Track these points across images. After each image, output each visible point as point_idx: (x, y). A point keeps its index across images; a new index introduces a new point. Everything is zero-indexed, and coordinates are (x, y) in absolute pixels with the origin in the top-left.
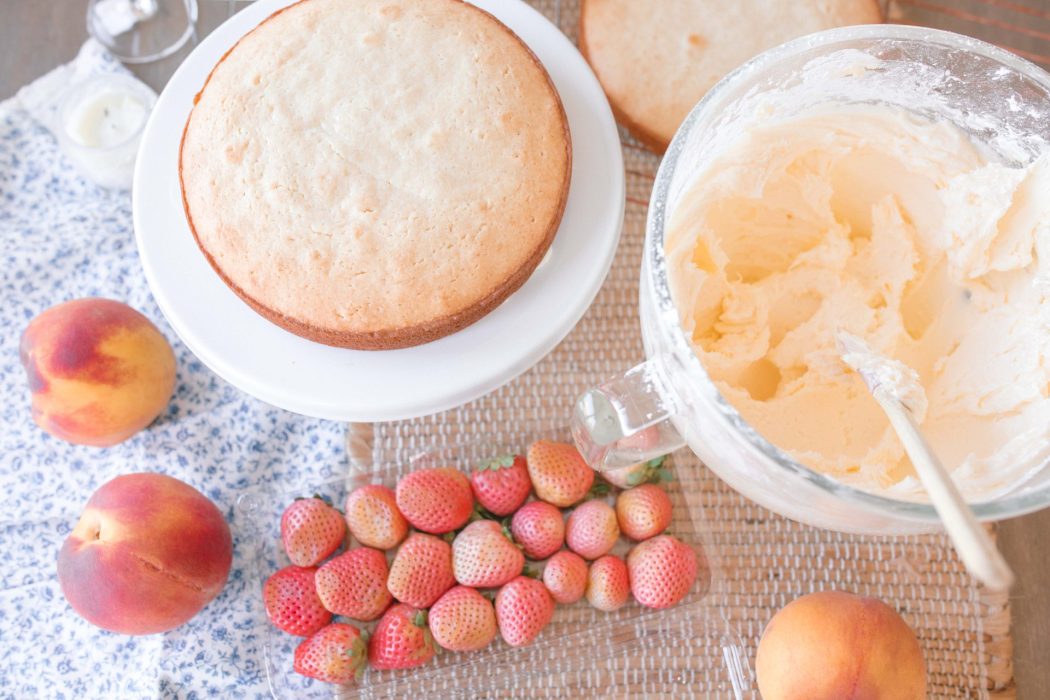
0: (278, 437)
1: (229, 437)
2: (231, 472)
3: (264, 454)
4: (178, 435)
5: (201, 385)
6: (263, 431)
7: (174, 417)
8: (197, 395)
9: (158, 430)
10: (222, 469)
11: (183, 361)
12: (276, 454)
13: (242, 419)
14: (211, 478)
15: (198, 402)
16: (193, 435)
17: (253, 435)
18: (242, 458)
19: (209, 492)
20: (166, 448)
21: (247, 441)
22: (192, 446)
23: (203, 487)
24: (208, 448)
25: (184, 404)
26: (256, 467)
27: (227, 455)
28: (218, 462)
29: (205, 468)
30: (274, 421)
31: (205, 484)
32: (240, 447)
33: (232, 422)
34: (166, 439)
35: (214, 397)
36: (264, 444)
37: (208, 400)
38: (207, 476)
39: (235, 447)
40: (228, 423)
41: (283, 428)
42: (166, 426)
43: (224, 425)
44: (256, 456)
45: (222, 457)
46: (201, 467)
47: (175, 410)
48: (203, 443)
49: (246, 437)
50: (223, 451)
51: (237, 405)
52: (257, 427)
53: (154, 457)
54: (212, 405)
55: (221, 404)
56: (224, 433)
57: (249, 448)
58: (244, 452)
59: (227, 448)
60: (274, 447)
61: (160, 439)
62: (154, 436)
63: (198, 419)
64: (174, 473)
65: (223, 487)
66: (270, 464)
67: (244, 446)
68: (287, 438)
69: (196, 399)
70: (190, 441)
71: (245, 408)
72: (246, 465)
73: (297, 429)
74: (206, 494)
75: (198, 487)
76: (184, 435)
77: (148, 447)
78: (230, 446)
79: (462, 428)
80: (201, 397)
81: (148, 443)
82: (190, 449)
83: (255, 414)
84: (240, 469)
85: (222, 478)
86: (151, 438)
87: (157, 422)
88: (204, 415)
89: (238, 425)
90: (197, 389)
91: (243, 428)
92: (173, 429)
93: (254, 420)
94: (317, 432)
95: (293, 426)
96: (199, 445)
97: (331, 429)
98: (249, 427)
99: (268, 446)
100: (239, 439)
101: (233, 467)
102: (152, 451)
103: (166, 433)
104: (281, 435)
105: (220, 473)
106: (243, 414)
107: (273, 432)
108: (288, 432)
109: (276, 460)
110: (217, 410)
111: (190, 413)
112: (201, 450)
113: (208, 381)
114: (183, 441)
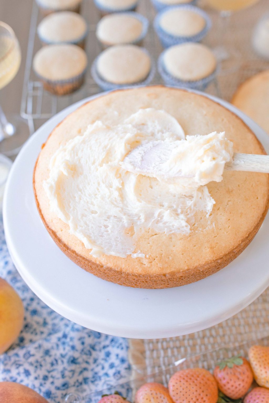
0: (86, 354)
1: (55, 355)
2: (58, 379)
3: (78, 366)
4: (24, 355)
5: (38, 323)
6: (77, 350)
7: (22, 344)
8: (35, 330)
9: (11, 353)
10: (52, 377)
11: (27, 309)
12: (84, 365)
13: (64, 343)
14: (45, 383)
15: (36, 334)
16: (33, 355)
17: (71, 353)
18: (65, 369)
19: (44, 393)
20: (17, 364)
21: (67, 357)
22: (33, 362)
23: (40, 390)
24: (43, 363)
25: (27, 336)
26: (73, 374)
27: (55, 367)
28: (49, 372)
29: (41, 377)
30: (83, 343)
31: (42, 388)
32: (62, 362)
33: (58, 345)
34: (17, 359)
35: (46, 330)
36: (78, 359)
37: (42, 333)
38: (43, 382)
39: (60, 362)
40: (55, 346)
41: (88, 348)
42: (17, 350)
43: (52, 348)
44: (73, 367)
45: (52, 368)
46: (39, 376)
47: (22, 340)
48: (40, 360)
49: (66, 354)
50: (52, 364)
51: (60, 335)
52: (73, 348)
53: (8, 371)
54: (44, 336)
55: (50, 334)
56: (53, 352)
57: (68, 362)
58: (66, 365)
59: (55, 362)
60: (83, 360)
61: (13, 359)
62: (10, 357)
63: (36, 345)
64: (22, 381)
65: (53, 390)
66: (81, 372)
67: (65, 360)
68: (90, 354)
69: (35, 332)
70: (32, 359)
71: (65, 336)
72: (67, 373)
73: (97, 348)
74: (42, 394)
75: (37, 390)
76: (28, 355)
77: (5, 365)
78: (56, 361)
79: (199, 341)
80: (38, 331)
81: (6, 362)
82: (31, 364)
83: (72, 339)
84: (63, 376)
85: (52, 383)
86: (8, 358)
87: (11, 348)
88: (40, 342)
89: (61, 347)
90: (35, 326)
91: (64, 349)
92: (21, 352)
93: (71, 343)
94: (110, 349)
95: (94, 345)
96: (37, 362)
97: (118, 347)
98: (68, 348)
99: (80, 360)
100: (62, 356)
101: (59, 375)
102: (8, 367)
103: (17, 355)
104: (88, 353)
105: (51, 380)
106: (63, 340)
107: (83, 350)
108: (92, 350)
109: (85, 369)
110: (48, 338)
111: (31, 341)
112: (38, 365)
113: (41, 321)
114: (27, 359)
